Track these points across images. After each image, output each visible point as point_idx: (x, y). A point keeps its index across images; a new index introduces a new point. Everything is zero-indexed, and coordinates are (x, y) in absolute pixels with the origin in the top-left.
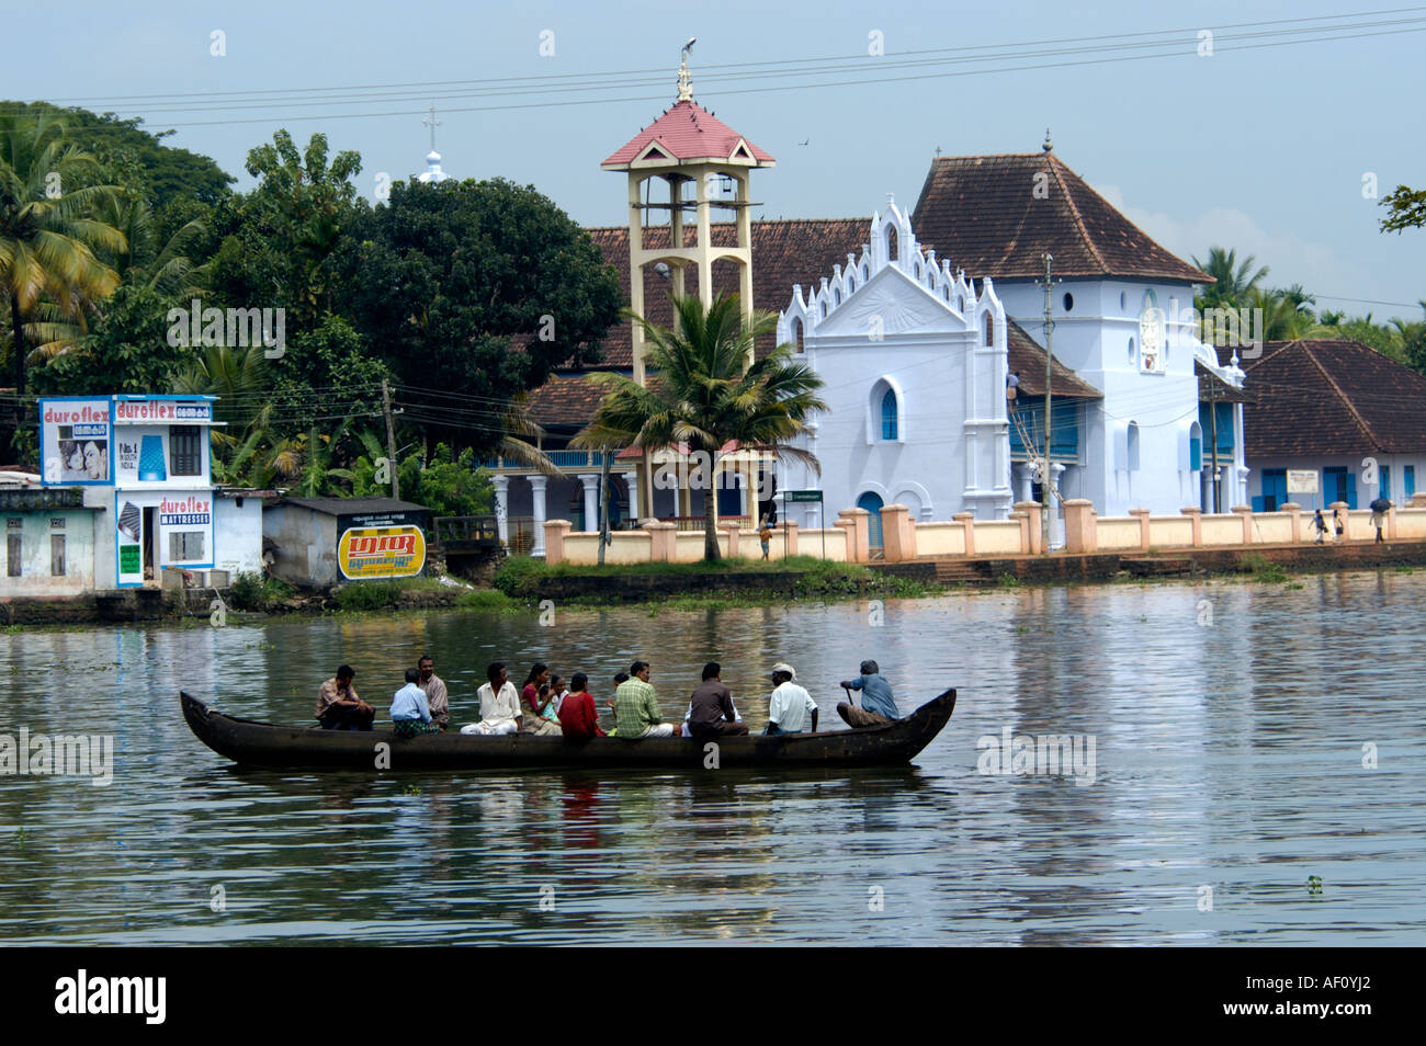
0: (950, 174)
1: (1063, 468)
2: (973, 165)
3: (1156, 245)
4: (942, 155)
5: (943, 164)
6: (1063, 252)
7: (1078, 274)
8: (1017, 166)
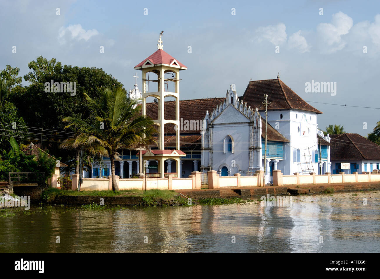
0: (253, 85)
1: (279, 161)
2: (259, 82)
3: (307, 103)
4: (252, 81)
5: (252, 82)
6: (280, 103)
7: (283, 108)
8: (270, 82)
